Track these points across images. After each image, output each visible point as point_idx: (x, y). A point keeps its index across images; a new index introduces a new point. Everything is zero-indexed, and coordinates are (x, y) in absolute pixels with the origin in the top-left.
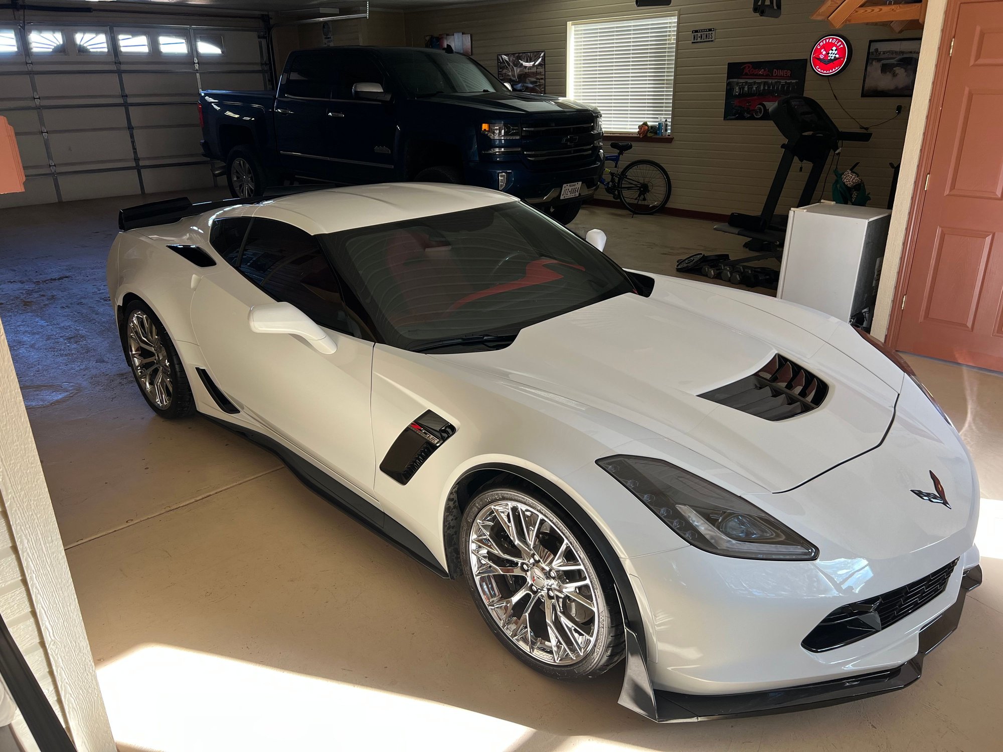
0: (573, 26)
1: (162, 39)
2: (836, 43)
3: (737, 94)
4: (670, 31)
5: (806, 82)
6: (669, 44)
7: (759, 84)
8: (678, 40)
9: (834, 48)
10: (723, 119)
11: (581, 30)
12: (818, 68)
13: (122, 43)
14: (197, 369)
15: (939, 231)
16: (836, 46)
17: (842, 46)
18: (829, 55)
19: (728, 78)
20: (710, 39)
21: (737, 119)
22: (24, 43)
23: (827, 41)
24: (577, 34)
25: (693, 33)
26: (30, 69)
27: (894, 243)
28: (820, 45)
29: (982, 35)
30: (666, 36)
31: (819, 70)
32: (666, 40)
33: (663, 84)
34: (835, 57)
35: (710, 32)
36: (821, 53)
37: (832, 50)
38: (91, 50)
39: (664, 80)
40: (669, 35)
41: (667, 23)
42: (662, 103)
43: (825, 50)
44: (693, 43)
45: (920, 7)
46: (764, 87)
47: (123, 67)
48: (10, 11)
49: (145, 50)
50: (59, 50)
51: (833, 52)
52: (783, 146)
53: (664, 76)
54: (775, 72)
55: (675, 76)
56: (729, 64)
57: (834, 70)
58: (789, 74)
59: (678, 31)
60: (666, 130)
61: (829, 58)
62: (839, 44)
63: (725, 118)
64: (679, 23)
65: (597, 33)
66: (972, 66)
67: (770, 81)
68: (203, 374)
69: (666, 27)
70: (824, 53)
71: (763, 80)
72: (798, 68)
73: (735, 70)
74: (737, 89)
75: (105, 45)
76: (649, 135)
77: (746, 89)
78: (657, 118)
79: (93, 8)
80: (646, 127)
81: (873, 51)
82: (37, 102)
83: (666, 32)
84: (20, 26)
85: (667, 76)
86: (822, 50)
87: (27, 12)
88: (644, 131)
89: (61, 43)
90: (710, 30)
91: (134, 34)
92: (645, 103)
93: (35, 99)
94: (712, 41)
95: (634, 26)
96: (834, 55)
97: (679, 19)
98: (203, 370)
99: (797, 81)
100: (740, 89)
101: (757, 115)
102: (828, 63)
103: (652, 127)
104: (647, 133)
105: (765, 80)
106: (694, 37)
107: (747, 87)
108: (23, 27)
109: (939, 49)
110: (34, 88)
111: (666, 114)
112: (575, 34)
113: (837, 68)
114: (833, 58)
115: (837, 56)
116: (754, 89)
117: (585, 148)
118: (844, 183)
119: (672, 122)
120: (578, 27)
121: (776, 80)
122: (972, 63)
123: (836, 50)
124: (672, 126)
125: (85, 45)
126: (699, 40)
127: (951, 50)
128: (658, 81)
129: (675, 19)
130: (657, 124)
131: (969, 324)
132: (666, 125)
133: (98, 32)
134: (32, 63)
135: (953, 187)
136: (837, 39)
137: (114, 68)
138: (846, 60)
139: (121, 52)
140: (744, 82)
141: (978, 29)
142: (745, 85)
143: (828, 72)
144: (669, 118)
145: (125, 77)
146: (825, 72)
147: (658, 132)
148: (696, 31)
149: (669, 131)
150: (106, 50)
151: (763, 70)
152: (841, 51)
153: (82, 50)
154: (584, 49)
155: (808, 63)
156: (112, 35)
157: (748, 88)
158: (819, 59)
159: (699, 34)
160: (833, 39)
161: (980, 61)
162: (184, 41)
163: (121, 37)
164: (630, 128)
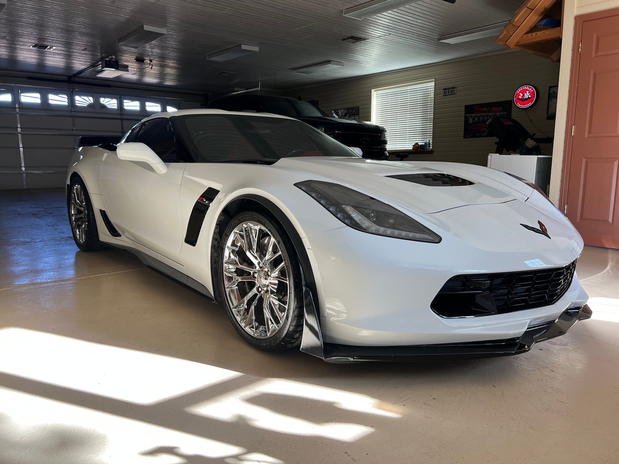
0: (375, 92)
1: (147, 104)
2: (528, 89)
3: (471, 122)
4: (430, 91)
5: (512, 113)
6: (430, 98)
7: (484, 116)
8: (435, 95)
9: (528, 92)
10: (463, 137)
11: (380, 94)
12: (519, 104)
13: (125, 104)
14: (101, 210)
15: (584, 160)
16: (528, 90)
17: (532, 90)
18: (525, 96)
19: (465, 114)
20: (454, 93)
21: (471, 137)
22: (72, 101)
23: (523, 88)
24: (378, 96)
25: (443, 90)
26: (73, 114)
27: (556, 172)
28: (519, 91)
29: (598, 38)
30: (428, 93)
31: (519, 105)
32: (428, 96)
33: (427, 120)
34: (528, 97)
35: (454, 89)
36: (520, 95)
37: (526, 93)
38: (108, 107)
39: (427, 118)
40: (430, 93)
41: (429, 86)
42: (427, 131)
43: (522, 93)
44: (444, 96)
45: (559, 29)
46: (487, 118)
47: (124, 117)
48: (66, 84)
49: (138, 108)
50: (90, 106)
51: (527, 94)
52: (496, 143)
53: (427, 116)
54: (493, 109)
55: (434, 116)
56: (466, 106)
57: (528, 105)
58: (501, 109)
59: (435, 90)
60: (429, 147)
61: (525, 98)
62: (530, 89)
63: (465, 137)
64: (435, 85)
65: (389, 95)
66: (594, 57)
67: (490, 114)
68: (103, 213)
69: (428, 89)
70: (522, 95)
71: (486, 114)
72: (507, 105)
73: (469, 109)
74: (471, 120)
75: (116, 105)
76: (419, 150)
77: (476, 120)
78: (424, 140)
79: (112, 85)
80: (417, 145)
81: (552, 92)
82: (74, 132)
83: (428, 91)
84: (71, 92)
85: (430, 116)
86: (520, 94)
87: (75, 85)
88: (416, 147)
89: (92, 102)
90: (454, 88)
91: (133, 100)
92: (417, 132)
93: (73, 130)
94: (455, 94)
95: (410, 89)
96: (528, 96)
97: (435, 84)
98: (104, 211)
99: (507, 113)
100: (472, 119)
101: (483, 134)
102: (524, 101)
103: (421, 145)
104: (418, 148)
105: (487, 114)
106: (444, 93)
107: (476, 118)
108: (72, 92)
109: (573, 50)
110: (74, 125)
111: (429, 138)
112: (376, 97)
113: (530, 104)
114: (527, 98)
115: (530, 96)
116: (481, 119)
117: (375, 147)
118: (527, 146)
119: (432, 142)
120: (378, 92)
121: (494, 113)
122: (593, 55)
123: (528, 93)
124: (432, 144)
125: (105, 104)
126: (447, 94)
127: (580, 49)
128: (425, 119)
129: (433, 84)
130: (424, 144)
131: (610, 221)
132: (429, 144)
133: (112, 98)
134: (74, 111)
135: (590, 132)
136: (529, 87)
137: (119, 117)
138: (535, 99)
139: (124, 109)
140: (474, 116)
141: (595, 35)
142: (476, 117)
143: (525, 106)
144: (431, 140)
145: (124, 122)
146: (523, 106)
147: (424, 148)
148: (445, 89)
149: (431, 148)
150: (116, 107)
151: (486, 108)
152: (532, 93)
153: (103, 107)
154: (381, 104)
155: (513, 103)
156: (121, 100)
157: (478, 119)
158: (519, 99)
159: (447, 91)
160: (526, 87)
161: (598, 54)
162: (159, 105)
163: (125, 101)
164: (408, 147)
